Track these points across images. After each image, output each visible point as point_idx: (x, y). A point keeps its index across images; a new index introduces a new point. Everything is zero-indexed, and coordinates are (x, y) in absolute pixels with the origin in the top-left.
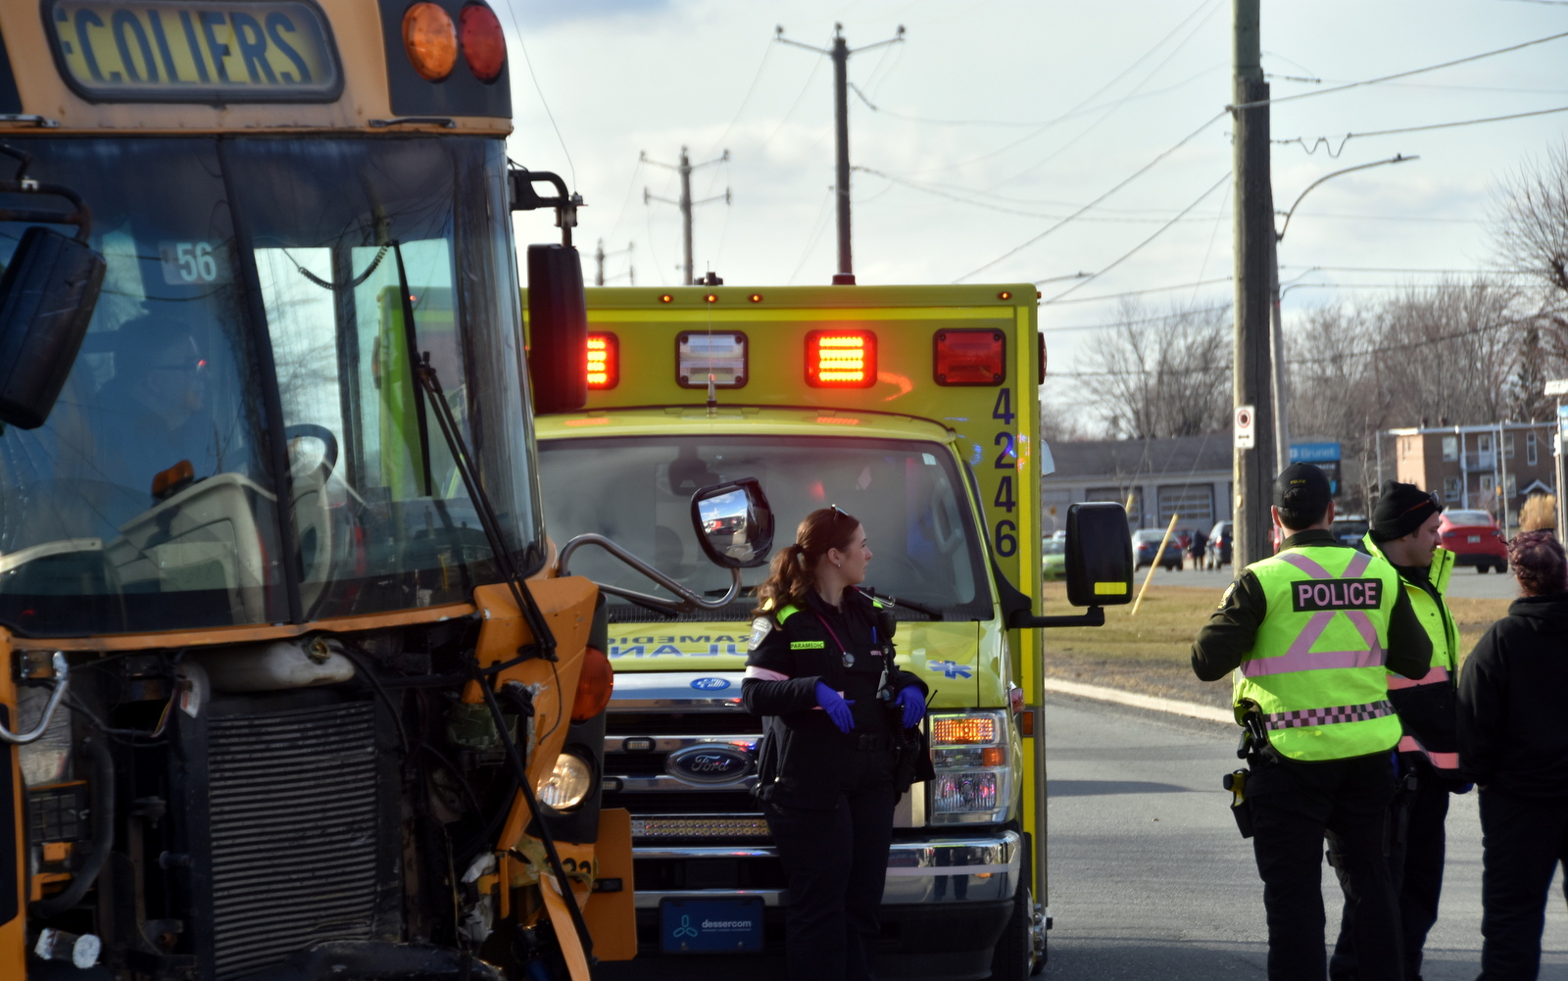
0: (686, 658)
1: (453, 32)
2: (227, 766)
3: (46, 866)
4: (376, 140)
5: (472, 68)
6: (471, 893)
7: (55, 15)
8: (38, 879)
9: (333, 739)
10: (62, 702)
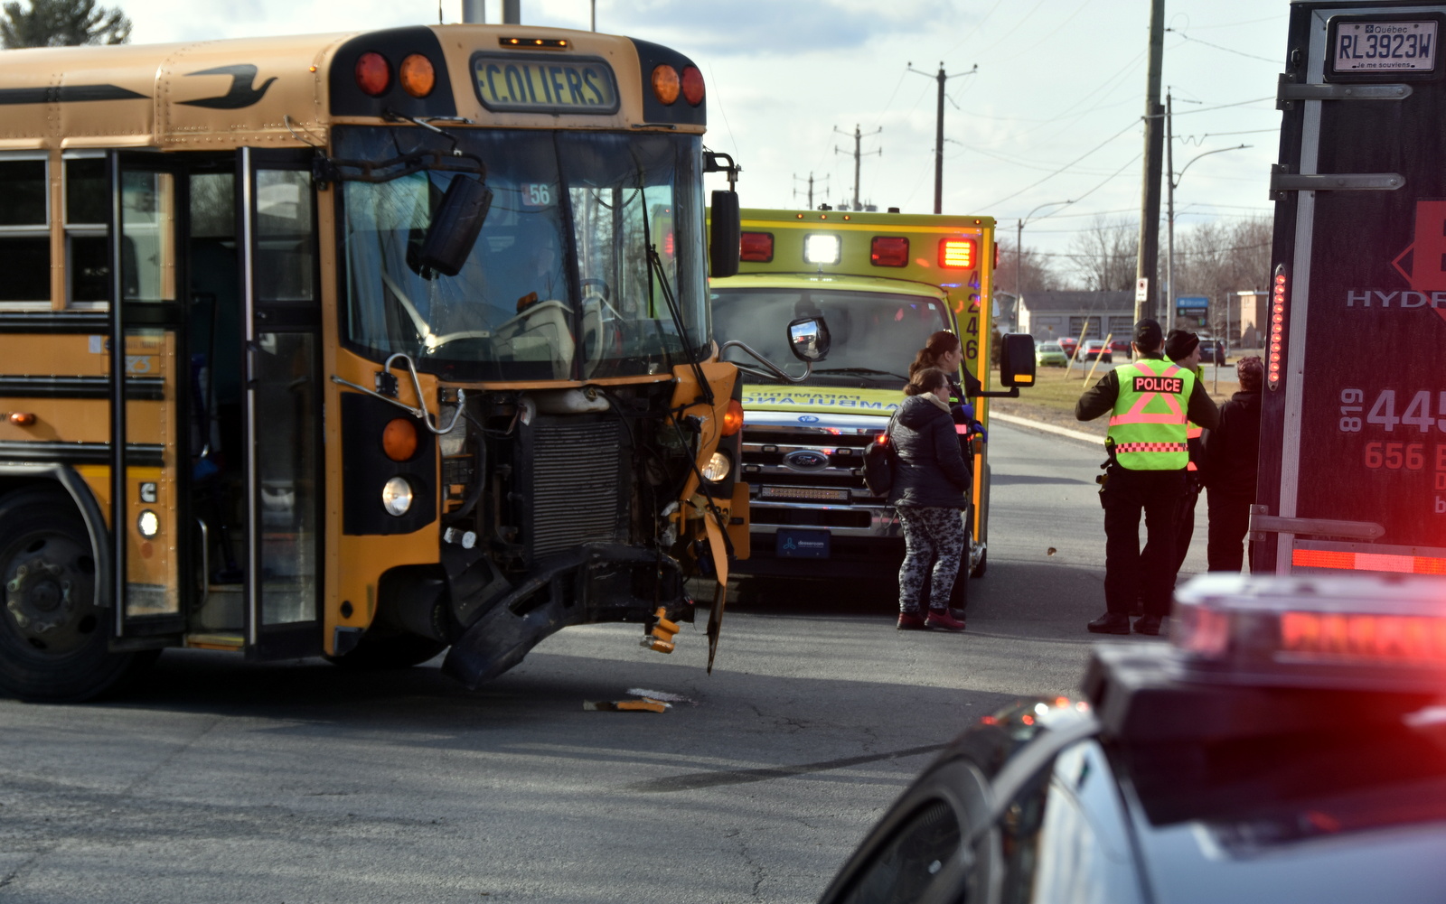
0: (797, 404)
1: (678, 80)
2: (543, 451)
3: (451, 496)
4: (634, 135)
5: (686, 99)
6: (665, 522)
7: (476, 67)
8: (447, 503)
9: (597, 440)
10: (462, 414)
